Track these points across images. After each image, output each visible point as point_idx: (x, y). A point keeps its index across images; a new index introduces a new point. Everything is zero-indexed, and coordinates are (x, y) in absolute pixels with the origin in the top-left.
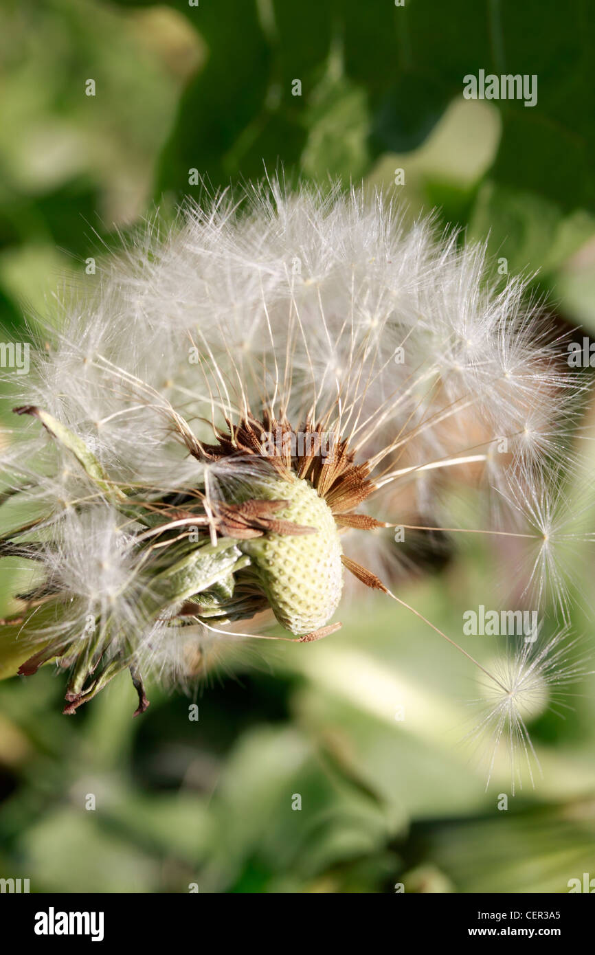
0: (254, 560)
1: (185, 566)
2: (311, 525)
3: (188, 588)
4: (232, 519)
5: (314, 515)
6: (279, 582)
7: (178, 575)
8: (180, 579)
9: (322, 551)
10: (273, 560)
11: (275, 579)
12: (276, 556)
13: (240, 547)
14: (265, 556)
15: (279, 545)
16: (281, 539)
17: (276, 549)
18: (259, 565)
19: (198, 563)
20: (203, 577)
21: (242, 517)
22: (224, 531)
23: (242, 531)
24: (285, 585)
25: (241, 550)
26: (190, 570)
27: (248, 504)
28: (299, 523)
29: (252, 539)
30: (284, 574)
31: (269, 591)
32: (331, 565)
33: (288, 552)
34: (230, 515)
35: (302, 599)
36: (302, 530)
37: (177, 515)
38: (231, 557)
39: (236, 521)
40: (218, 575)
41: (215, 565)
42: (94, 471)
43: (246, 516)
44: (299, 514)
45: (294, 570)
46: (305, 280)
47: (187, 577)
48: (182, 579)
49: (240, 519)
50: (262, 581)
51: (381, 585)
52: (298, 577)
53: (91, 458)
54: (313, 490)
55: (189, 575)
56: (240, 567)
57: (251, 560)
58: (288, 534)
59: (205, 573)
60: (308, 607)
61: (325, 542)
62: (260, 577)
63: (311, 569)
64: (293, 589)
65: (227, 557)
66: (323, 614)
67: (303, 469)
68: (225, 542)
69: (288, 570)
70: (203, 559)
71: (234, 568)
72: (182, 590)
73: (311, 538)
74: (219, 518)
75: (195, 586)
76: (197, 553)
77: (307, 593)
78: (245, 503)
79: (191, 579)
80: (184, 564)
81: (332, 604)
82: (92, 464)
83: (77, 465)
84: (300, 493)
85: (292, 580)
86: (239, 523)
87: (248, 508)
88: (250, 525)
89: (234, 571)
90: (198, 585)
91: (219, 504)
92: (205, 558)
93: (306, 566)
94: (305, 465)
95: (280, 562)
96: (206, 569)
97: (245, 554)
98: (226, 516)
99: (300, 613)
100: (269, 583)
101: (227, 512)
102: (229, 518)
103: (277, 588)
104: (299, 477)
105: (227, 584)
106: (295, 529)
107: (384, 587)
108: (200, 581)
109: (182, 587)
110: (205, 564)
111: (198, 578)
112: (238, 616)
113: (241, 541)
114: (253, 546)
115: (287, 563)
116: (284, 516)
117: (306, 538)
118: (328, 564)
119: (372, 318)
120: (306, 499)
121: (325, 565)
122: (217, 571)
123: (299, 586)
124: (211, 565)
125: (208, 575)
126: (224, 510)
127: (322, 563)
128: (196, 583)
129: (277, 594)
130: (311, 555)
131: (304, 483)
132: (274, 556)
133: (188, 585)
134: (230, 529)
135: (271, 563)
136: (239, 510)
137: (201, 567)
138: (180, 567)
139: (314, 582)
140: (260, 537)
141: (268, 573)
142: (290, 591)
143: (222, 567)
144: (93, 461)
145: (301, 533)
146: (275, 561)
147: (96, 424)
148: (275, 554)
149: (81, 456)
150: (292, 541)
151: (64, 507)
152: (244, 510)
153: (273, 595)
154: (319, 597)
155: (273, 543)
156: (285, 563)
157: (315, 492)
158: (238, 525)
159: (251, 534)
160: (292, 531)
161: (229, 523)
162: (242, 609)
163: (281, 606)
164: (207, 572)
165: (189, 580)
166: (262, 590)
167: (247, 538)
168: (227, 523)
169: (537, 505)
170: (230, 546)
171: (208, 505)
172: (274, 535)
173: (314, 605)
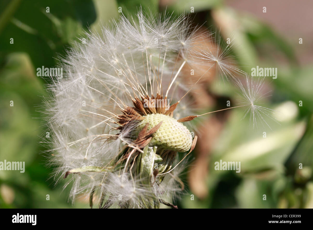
0: (157, 145)
1: (143, 165)
2: (160, 121)
3: (150, 169)
4: (141, 142)
5: (158, 119)
6: (168, 143)
7: (144, 169)
8: (145, 169)
9: (170, 125)
10: (161, 140)
11: (167, 144)
12: (160, 138)
13: (150, 146)
14: (158, 141)
15: (158, 135)
16: (157, 133)
17: (158, 136)
18: (159, 145)
19: (145, 161)
20: (150, 163)
21: (142, 139)
22: (142, 147)
23: (146, 142)
24: (171, 142)
25: (151, 147)
26: (145, 165)
27: (140, 134)
28: (156, 125)
29: (150, 141)
30: (167, 140)
31: (169, 148)
32: (176, 126)
33: (162, 134)
34: (139, 142)
35: (178, 140)
36: (159, 125)
37: (127, 156)
38: (151, 151)
39: (142, 142)
40: (153, 158)
41: (150, 157)
42: (99, 170)
43: (143, 138)
44: (154, 123)
45: (168, 136)
46: (90, 70)
47: (146, 167)
48: (146, 169)
49: (142, 140)
50: (165, 148)
51: (194, 116)
52: (171, 137)
53: (94, 168)
54: (152, 114)
55: (146, 166)
56: (156, 151)
57: (156, 146)
58: (157, 130)
59: (149, 161)
60: (182, 141)
61: (168, 122)
62: (163, 147)
63: (172, 131)
64: (173, 141)
65: (150, 152)
66: (188, 138)
67: (144, 112)
68: (145, 149)
69: (167, 138)
70: (145, 159)
71: (155, 152)
72: (149, 171)
73: (163, 125)
74: (137, 145)
75: (151, 167)
76: (142, 159)
77: (177, 138)
78: (139, 135)
79: (148, 166)
80: (142, 165)
81: (188, 134)
82: (96, 168)
83: (92, 173)
84: (150, 118)
85: (171, 139)
86: (143, 141)
87: (140, 135)
88: (146, 138)
89: (155, 153)
90: (151, 166)
91: (133, 143)
92: (145, 158)
93: (170, 132)
94: (143, 111)
95: (163, 138)
96: (148, 160)
97: (153, 146)
98: (138, 143)
99: (182, 144)
100: (166, 146)
101: (137, 142)
102: (139, 143)
103: (170, 145)
104: (146, 115)
105: (158, 158)
106: (157, 127)
107: (195, 116)
108: (150, 164)
109: (148, 171)
110: (147, 160)
111: (149, 164)
112: (171, 163)
113: (149, 145)
114: (152, 142)
115: (165, 137)
116: (152, 127)
117: (162, 126)
118: (175, 126)
119: (115, 60)
120: (152, 118)
121: (174, 127)
122: (151, 157)
123: (174, 139)
124: (149, 158)
125: (151, 161)
126: (136, 143)
127: (173, 127)
128: (150, 166)
129: (171, 146)
130: (168, 128)
131: (148, 115)
132: (160, 139)
133: (149, 169)
134: (143, 145)
135: (161, 141)
136: (139, 138)
137: (147, 161)
138: (142, 167)
139: (176, 134)
140: (152, 138)
141: (164, 144)
142: (173, 142)
143: (152, 155)
144: (95, 168)
145: (159, 126)
146: (162, 140)
147: (85, 159)
148: (159, 138)
149: (91, 170)
150: (160, 130)
151: (101, 185)
152: (140, 137)
153: (171, 147)
154: (181, 136)
155: (156, 136)
156: (164, 137)
157: (153, 114)
158: (143, 142)
159: (149, 140)
160: (157, 128)
161: (141, 144)
162: (170, 159)
163: (176, 148)
164: (150, 160)
165: (148, 167)
166: (168, 150)
167: (149, 142)
168: (140, 144)
169: (206, 56)
170: (147, 149)
171: (131, 146)
172: (154, 134)
173: (183, 139)
